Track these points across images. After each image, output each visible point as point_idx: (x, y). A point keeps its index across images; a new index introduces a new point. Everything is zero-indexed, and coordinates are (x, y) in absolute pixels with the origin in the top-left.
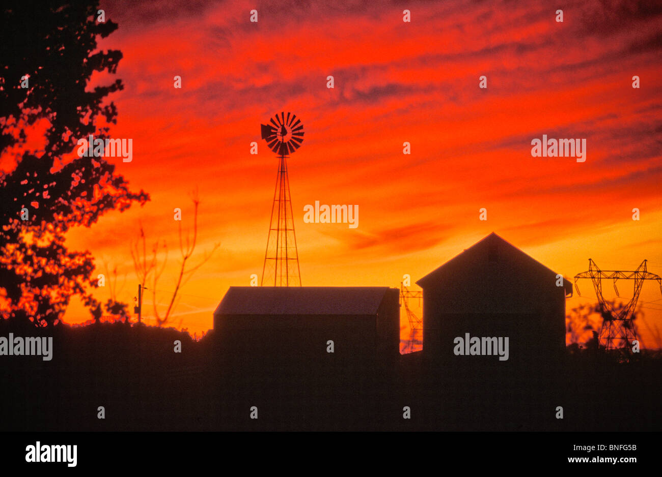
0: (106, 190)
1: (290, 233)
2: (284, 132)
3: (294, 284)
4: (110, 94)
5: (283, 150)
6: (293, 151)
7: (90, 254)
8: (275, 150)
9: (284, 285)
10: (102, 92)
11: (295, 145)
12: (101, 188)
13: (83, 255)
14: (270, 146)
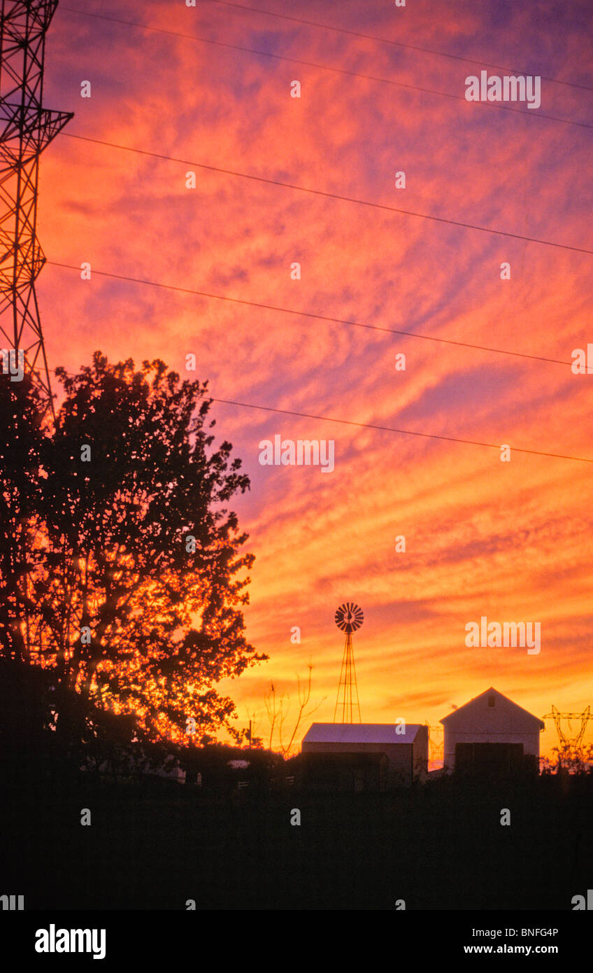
0: (242, 655)
1: (353, 686)
2: (350, 617)
3: (356, 721)
4: (244, 587)
5: (349, 629)
6: (355, 630)
7: (229, 699)
8: (342, 629)
9: (349, 722)
10: (240, 585)
11: (357, 625)
12: (239, 654)
13: (226, 699)
14: (339, 626)
